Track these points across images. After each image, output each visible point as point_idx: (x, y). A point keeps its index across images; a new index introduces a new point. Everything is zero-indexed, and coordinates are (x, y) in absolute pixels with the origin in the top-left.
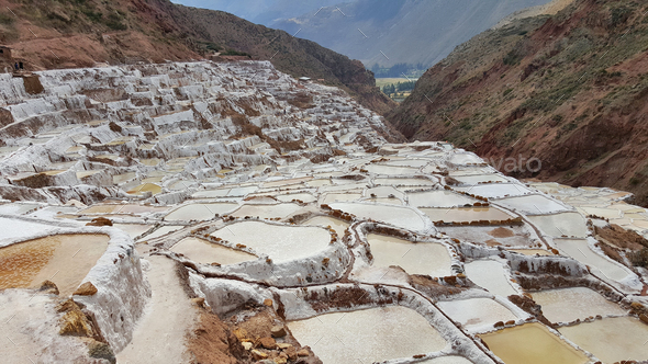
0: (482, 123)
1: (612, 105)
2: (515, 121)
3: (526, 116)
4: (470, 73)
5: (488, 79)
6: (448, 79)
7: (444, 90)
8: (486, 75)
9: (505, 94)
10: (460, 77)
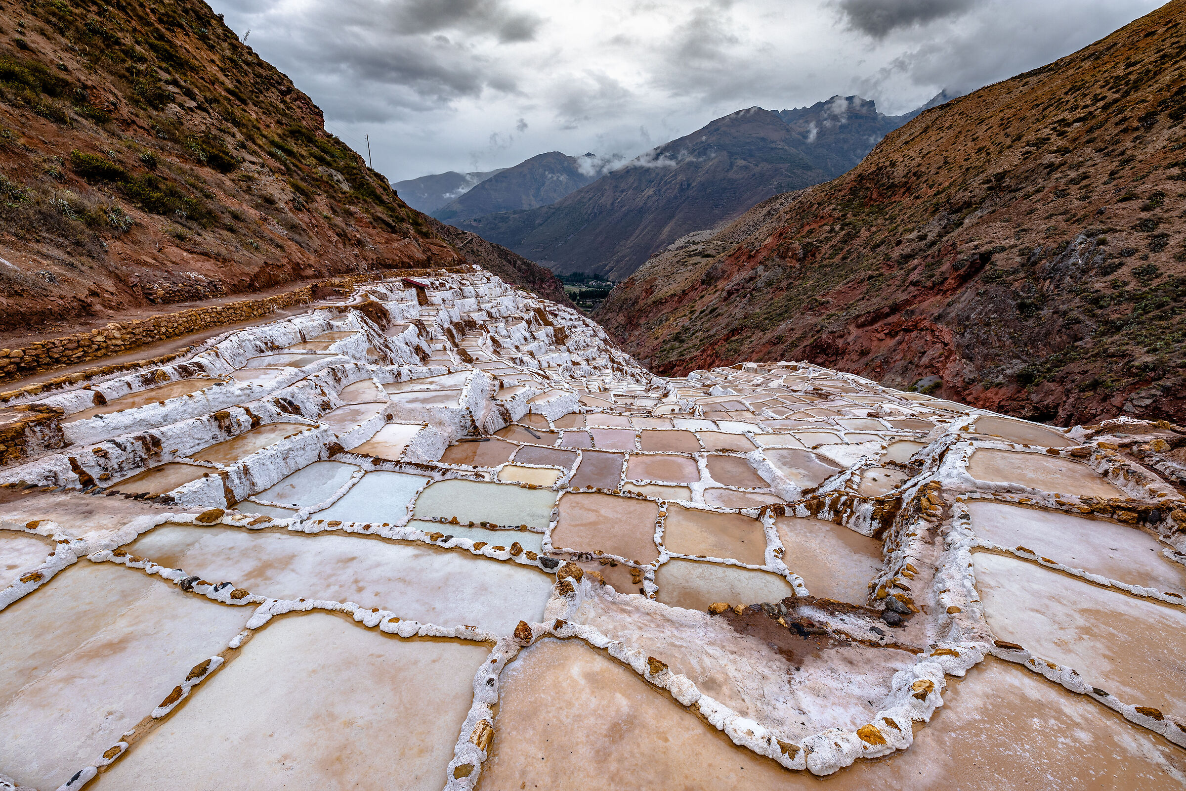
0: (693, 337)
2: (733, 338)
4: (665, 289)
5: (687, 297)
6: (644, 294)
7: (641, 303)
8: (684, 293)
9: (711, 312)
10: (656, 292)
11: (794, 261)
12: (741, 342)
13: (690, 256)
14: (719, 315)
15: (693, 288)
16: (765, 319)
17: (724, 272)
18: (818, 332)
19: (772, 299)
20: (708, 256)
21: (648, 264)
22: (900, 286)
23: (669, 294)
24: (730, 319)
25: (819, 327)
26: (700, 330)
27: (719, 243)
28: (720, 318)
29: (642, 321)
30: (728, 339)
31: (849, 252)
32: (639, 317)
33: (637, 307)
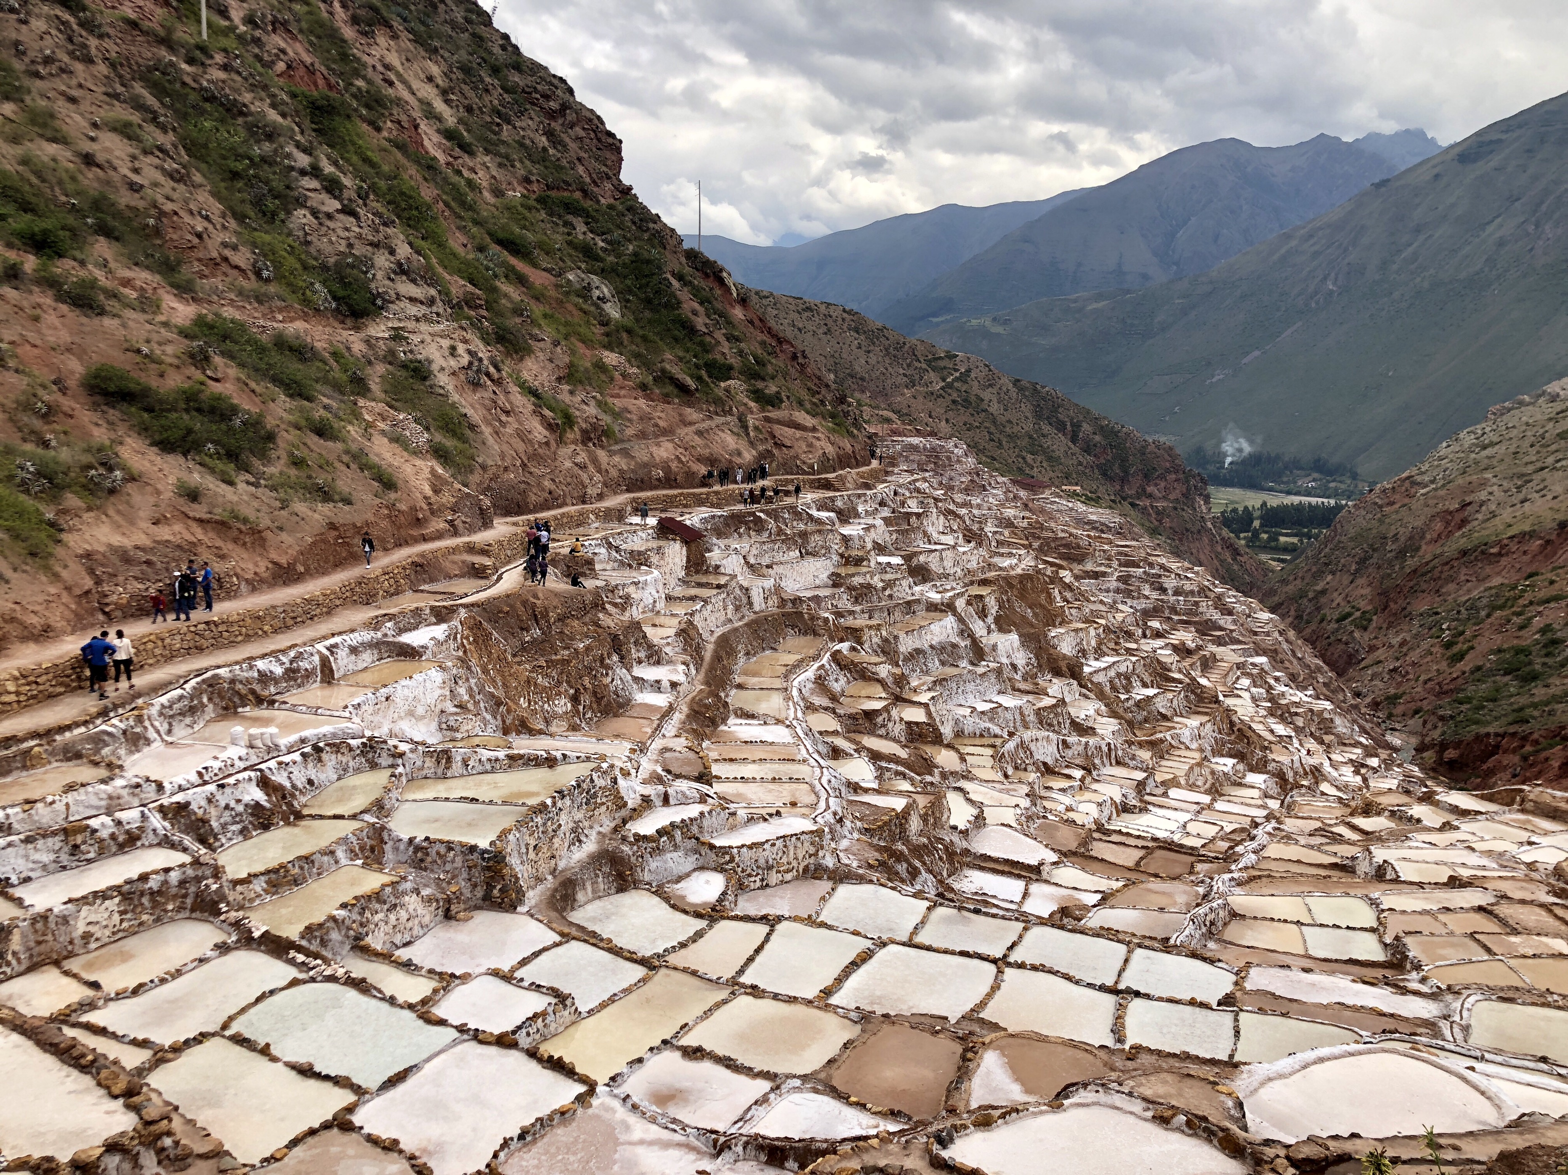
4: (1506, 514)
6: (1438, 526)
7: (1427, 551)
10: (1476, 523)
21: (1467, 438)
23: (1515, 530)
32: (1413, 591)
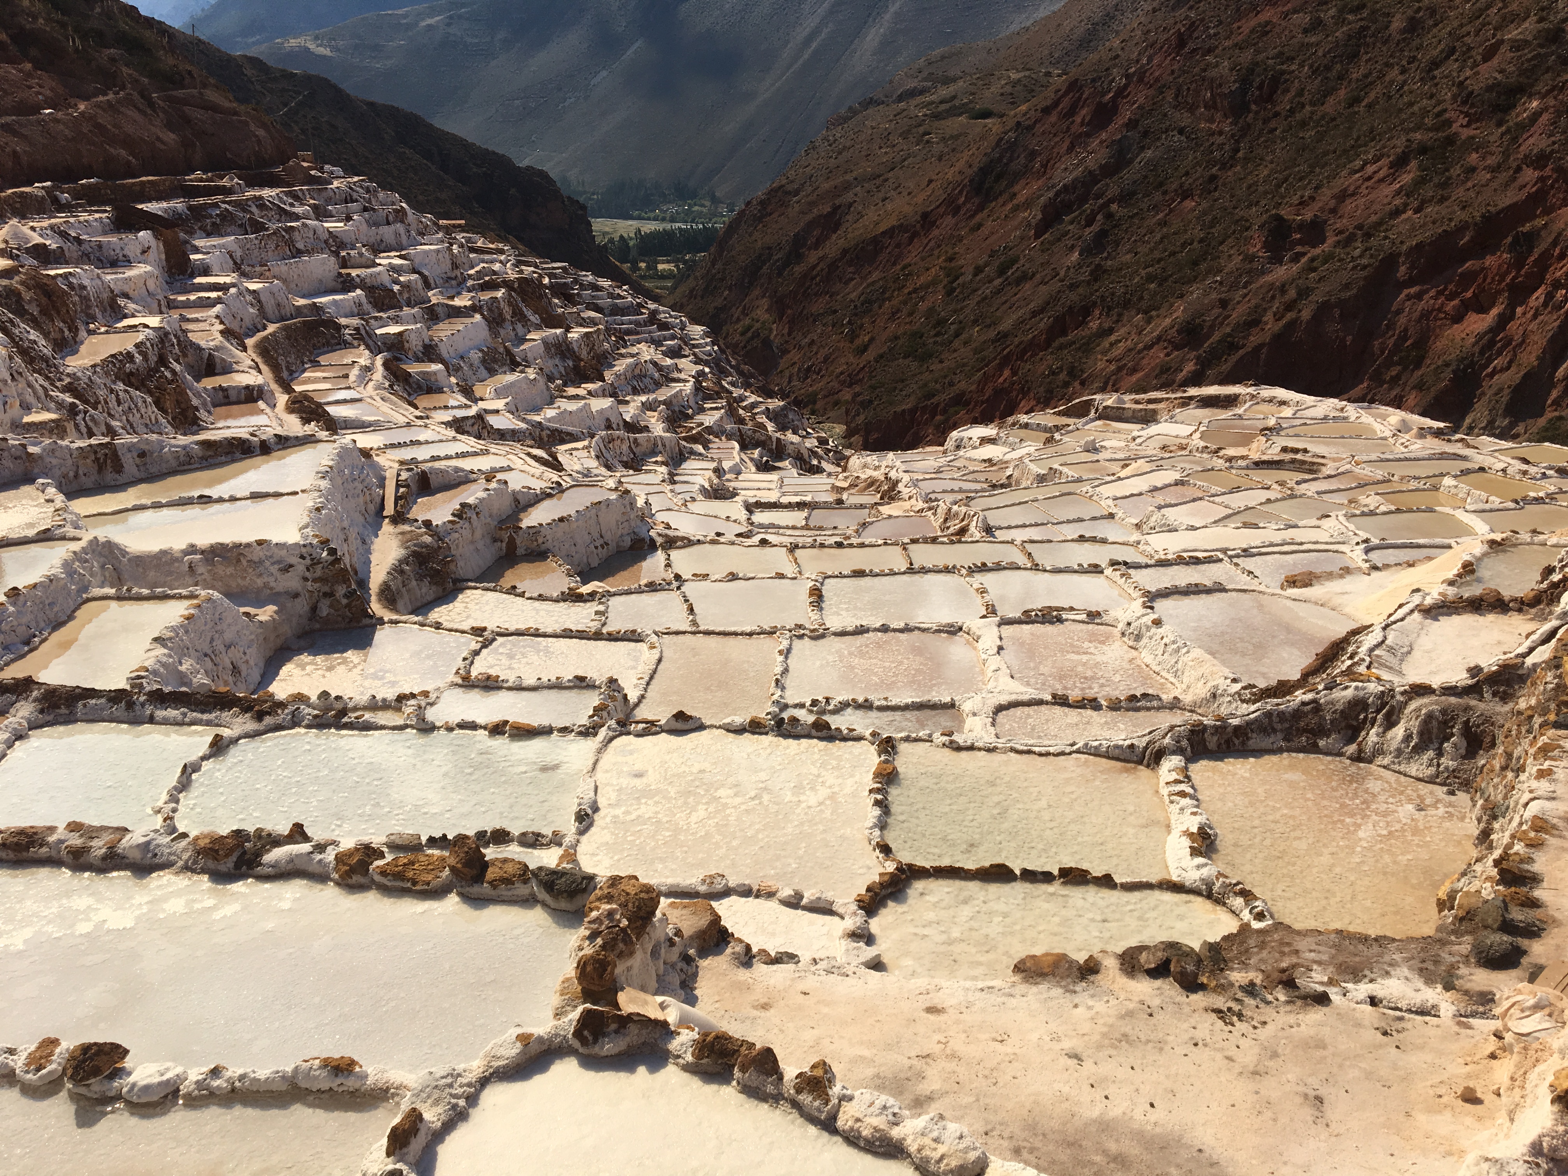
0: (956, 343)
1: (1318, 297)
3: (1094, 325)
4: (873, 213)
5: (936, 232)
6: (815, 230)
8: (927, 220)
9: (1002, 271)
10: (848, 224)
11: (1218, 116)
12: (1087, 347)
13: (937, 116)
14: (1025, 277)
15: (951, 206)
16: (1150, 278)
17: (1033, 154)
18: (1290, 306)
19: (1163, 223)
20: (986, 114)
22: (1495, 170)
23: (882, 228)
24: (1054, 285)
25: (1292, 293)
26: (975, 322)
27: (1014, 76)
28: (1028, 286)
29: (818, 306)
30: (1048, 343)
31: (1366, 84)
33: (798, 269)
